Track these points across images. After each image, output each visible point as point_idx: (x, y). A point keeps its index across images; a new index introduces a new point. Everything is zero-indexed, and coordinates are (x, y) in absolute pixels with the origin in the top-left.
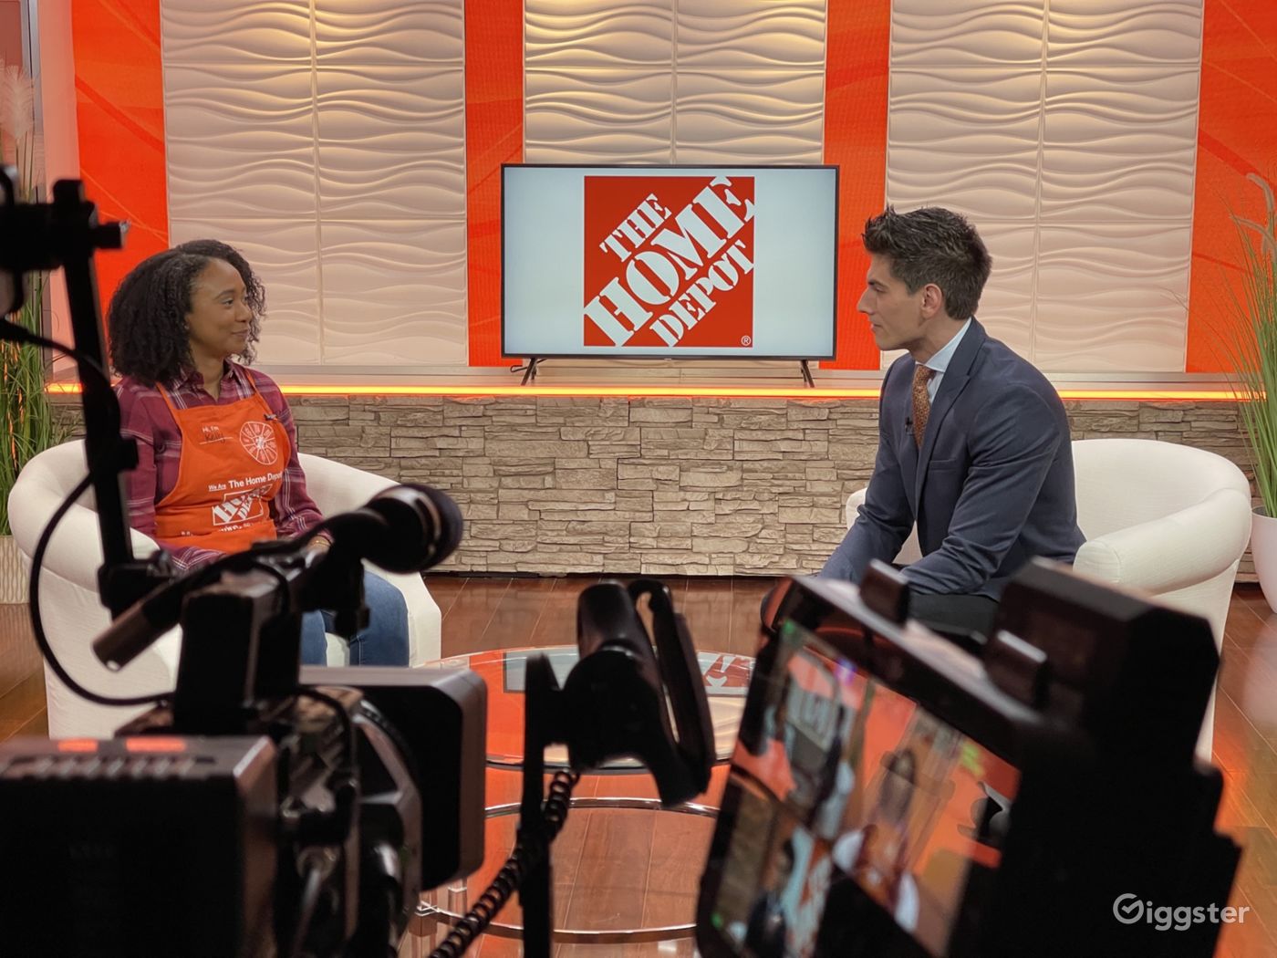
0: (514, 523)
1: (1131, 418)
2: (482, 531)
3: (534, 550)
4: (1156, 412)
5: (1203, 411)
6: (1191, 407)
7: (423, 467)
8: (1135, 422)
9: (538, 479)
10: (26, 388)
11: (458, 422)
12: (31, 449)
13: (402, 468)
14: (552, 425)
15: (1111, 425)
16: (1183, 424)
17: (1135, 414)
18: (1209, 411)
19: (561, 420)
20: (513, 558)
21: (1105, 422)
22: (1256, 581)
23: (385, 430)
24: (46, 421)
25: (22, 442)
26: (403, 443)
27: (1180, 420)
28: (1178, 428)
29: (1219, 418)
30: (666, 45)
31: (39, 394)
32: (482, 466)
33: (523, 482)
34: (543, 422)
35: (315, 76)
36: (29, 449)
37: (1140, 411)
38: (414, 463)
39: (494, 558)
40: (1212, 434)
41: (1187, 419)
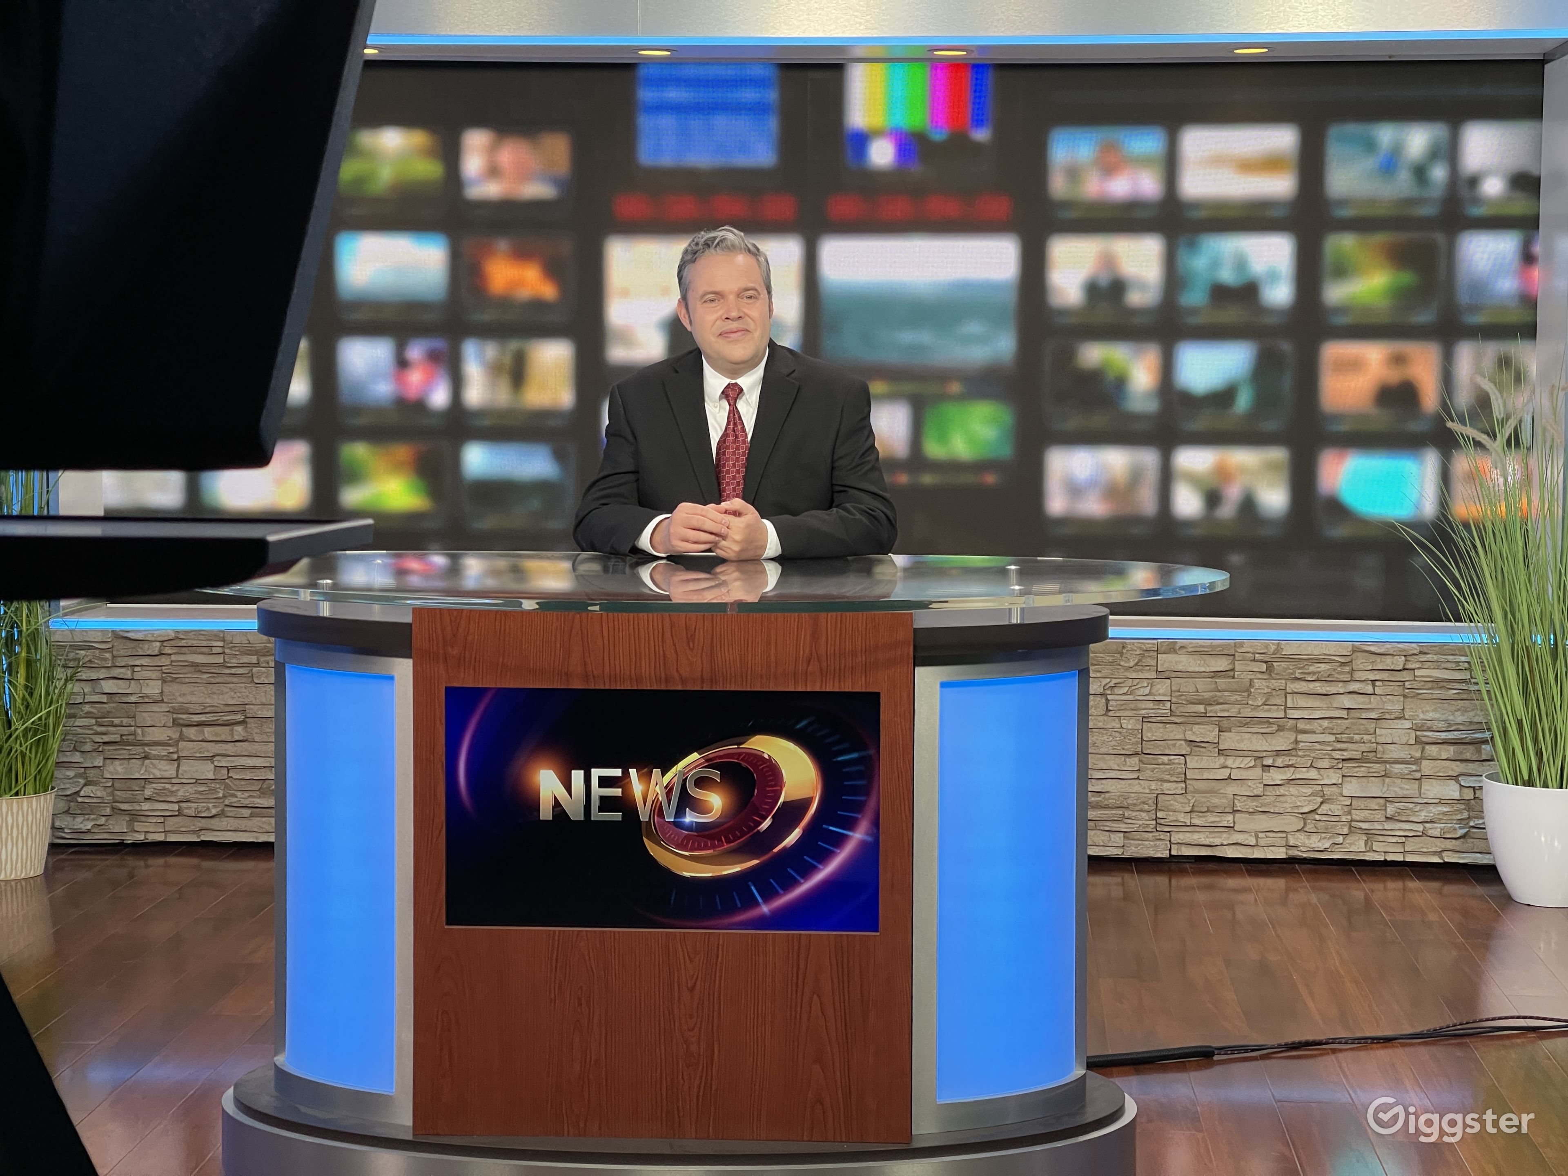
1: (1343, 664)
4: (1373, 658)
5: (1429, 657)
6: (1415, 652)
8: (1347, 669)
10: (22, 621)
12: (26, 694)
15: (1320, 672)
16: (1405, 672)
17: (1348, 659)
18: (1436, 658)
21: (1312, 669)
22: (1492, 862)
24: (46, 662)
25: (15, 687)
27: (1401, 668)
28: (1399, 676)
29: (1449, 665)
31: (37, 629)
36: (24, 696)
37: (1354, 656)
40: (1441, 684)
41: (1409, 666)
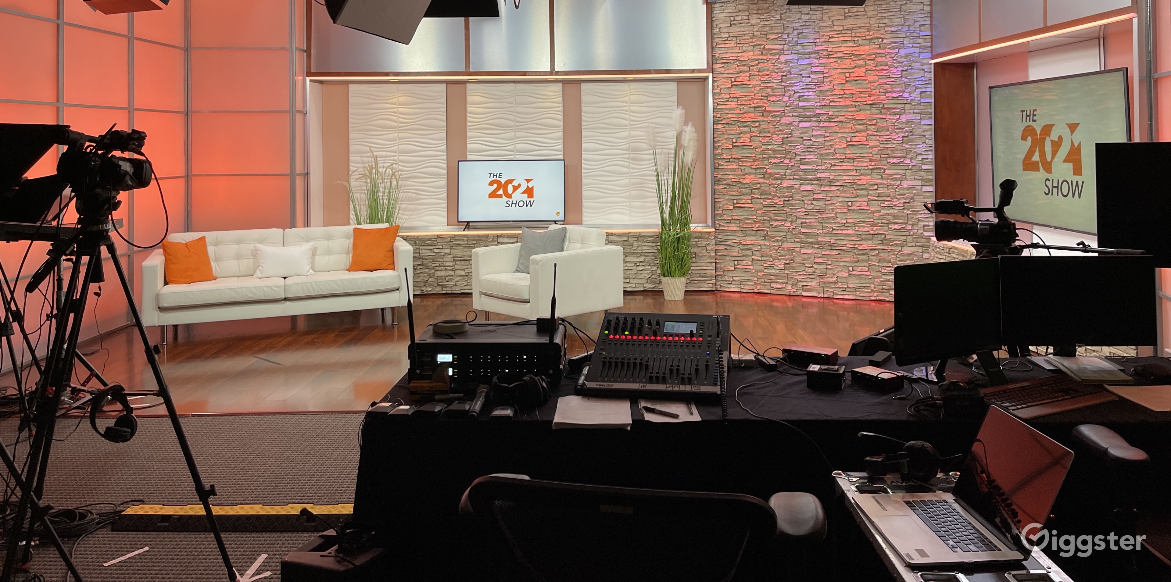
0: (460, 276)
2: (450, 279)
3: (467, 285)
7: (430, 259)
9: (468, 262)
11: (442, 244)
13: (423, 259)
14: (473, 244)
19: (475, 242)
20: (460, 288)
23: (418, 247)
26: (424, 251)
30: (512, 123)
32: (449, 258)
33: (463, 263)
34: (470, 243)
35: (398, 135)
38: (427, 257)
39: (453, 288)
